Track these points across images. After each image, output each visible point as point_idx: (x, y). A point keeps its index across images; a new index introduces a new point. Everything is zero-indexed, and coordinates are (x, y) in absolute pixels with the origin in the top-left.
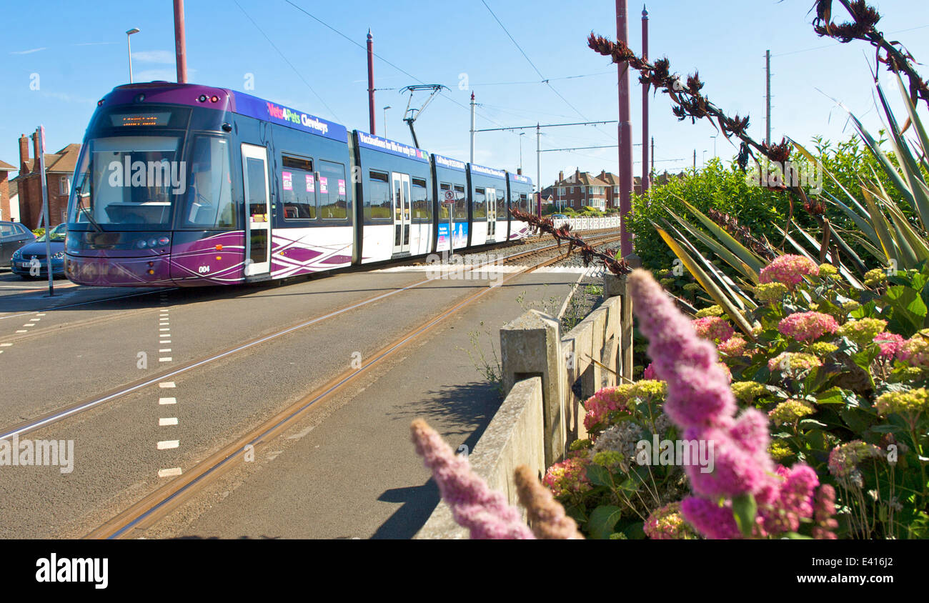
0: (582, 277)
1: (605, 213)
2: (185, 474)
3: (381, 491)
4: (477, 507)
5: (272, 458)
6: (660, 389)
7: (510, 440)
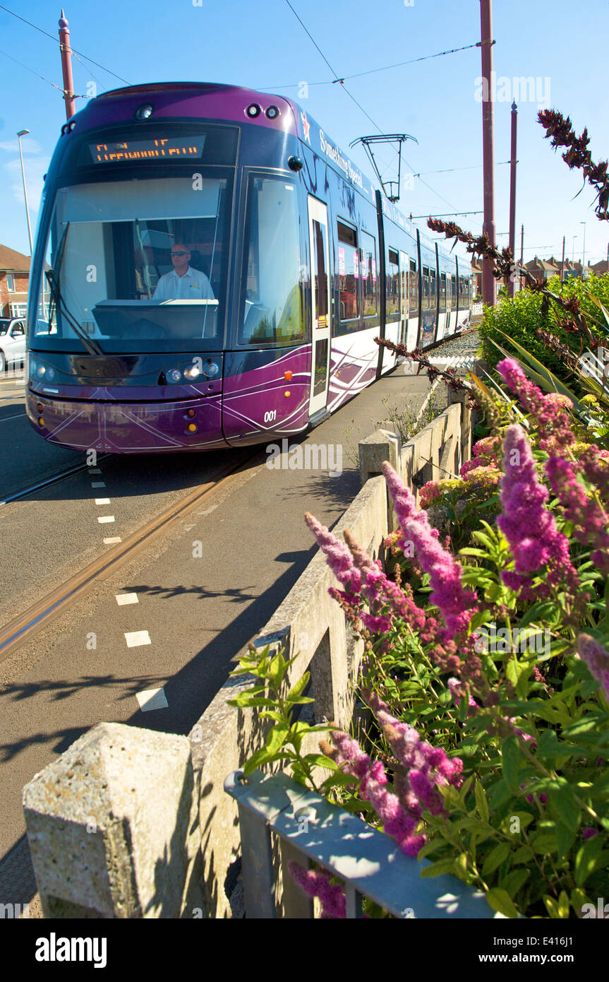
0: (447, 367)
1: (476, 299)
2: (124, 541)
3: (277, 555)
4: (331, 546)
5: (188, 530)
6: (458, 485)
7: (360, 517)
